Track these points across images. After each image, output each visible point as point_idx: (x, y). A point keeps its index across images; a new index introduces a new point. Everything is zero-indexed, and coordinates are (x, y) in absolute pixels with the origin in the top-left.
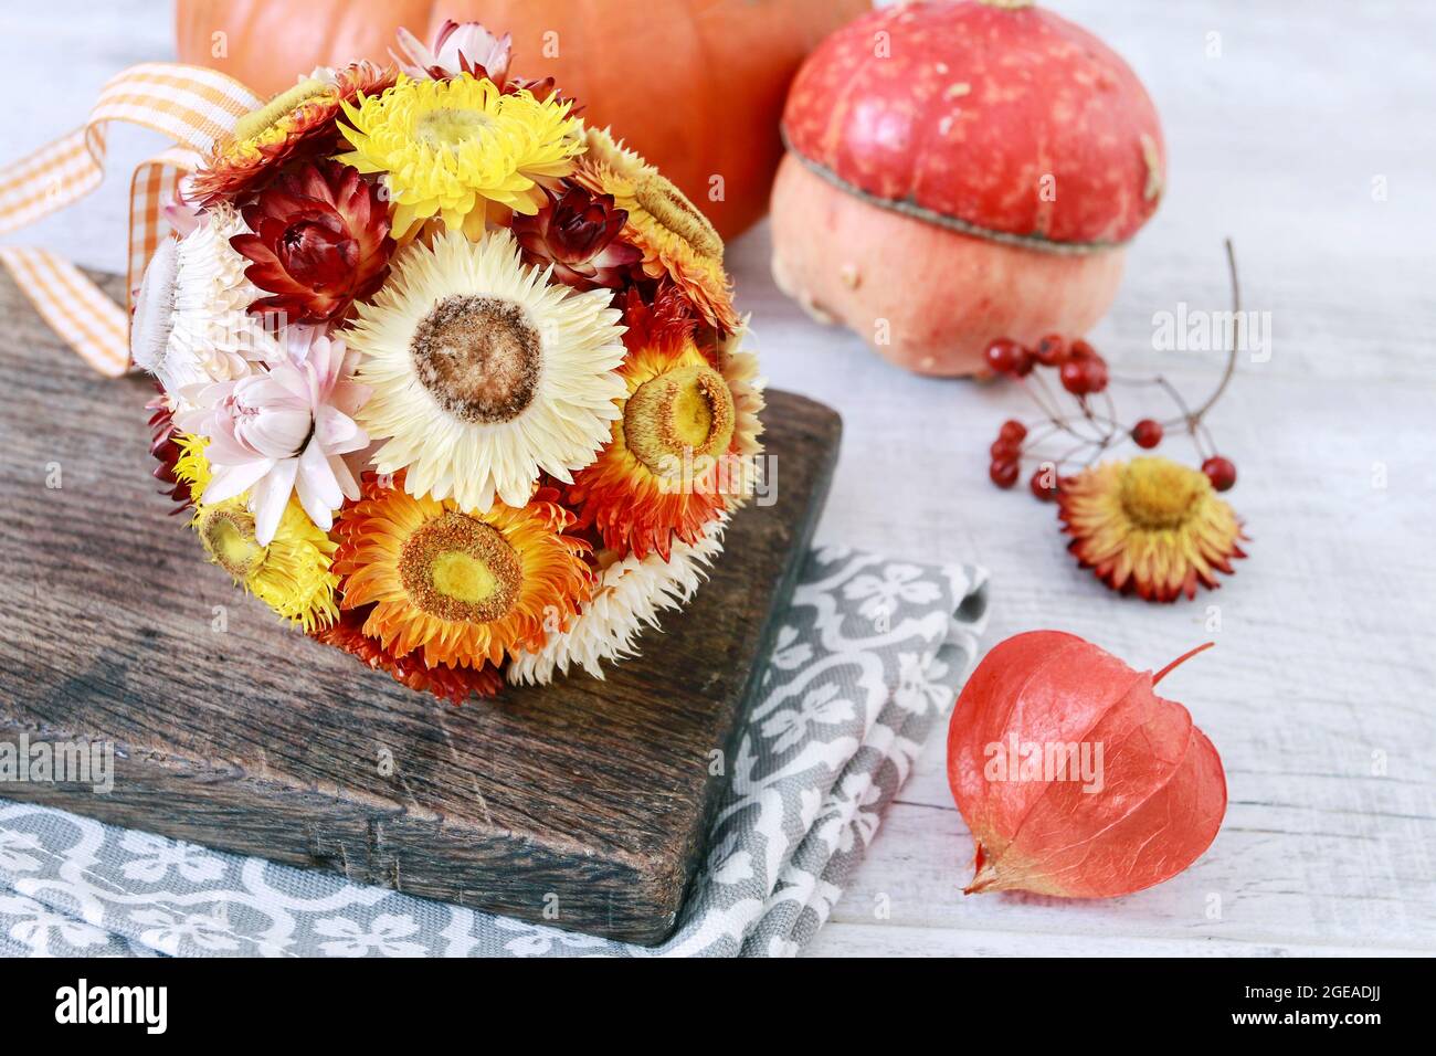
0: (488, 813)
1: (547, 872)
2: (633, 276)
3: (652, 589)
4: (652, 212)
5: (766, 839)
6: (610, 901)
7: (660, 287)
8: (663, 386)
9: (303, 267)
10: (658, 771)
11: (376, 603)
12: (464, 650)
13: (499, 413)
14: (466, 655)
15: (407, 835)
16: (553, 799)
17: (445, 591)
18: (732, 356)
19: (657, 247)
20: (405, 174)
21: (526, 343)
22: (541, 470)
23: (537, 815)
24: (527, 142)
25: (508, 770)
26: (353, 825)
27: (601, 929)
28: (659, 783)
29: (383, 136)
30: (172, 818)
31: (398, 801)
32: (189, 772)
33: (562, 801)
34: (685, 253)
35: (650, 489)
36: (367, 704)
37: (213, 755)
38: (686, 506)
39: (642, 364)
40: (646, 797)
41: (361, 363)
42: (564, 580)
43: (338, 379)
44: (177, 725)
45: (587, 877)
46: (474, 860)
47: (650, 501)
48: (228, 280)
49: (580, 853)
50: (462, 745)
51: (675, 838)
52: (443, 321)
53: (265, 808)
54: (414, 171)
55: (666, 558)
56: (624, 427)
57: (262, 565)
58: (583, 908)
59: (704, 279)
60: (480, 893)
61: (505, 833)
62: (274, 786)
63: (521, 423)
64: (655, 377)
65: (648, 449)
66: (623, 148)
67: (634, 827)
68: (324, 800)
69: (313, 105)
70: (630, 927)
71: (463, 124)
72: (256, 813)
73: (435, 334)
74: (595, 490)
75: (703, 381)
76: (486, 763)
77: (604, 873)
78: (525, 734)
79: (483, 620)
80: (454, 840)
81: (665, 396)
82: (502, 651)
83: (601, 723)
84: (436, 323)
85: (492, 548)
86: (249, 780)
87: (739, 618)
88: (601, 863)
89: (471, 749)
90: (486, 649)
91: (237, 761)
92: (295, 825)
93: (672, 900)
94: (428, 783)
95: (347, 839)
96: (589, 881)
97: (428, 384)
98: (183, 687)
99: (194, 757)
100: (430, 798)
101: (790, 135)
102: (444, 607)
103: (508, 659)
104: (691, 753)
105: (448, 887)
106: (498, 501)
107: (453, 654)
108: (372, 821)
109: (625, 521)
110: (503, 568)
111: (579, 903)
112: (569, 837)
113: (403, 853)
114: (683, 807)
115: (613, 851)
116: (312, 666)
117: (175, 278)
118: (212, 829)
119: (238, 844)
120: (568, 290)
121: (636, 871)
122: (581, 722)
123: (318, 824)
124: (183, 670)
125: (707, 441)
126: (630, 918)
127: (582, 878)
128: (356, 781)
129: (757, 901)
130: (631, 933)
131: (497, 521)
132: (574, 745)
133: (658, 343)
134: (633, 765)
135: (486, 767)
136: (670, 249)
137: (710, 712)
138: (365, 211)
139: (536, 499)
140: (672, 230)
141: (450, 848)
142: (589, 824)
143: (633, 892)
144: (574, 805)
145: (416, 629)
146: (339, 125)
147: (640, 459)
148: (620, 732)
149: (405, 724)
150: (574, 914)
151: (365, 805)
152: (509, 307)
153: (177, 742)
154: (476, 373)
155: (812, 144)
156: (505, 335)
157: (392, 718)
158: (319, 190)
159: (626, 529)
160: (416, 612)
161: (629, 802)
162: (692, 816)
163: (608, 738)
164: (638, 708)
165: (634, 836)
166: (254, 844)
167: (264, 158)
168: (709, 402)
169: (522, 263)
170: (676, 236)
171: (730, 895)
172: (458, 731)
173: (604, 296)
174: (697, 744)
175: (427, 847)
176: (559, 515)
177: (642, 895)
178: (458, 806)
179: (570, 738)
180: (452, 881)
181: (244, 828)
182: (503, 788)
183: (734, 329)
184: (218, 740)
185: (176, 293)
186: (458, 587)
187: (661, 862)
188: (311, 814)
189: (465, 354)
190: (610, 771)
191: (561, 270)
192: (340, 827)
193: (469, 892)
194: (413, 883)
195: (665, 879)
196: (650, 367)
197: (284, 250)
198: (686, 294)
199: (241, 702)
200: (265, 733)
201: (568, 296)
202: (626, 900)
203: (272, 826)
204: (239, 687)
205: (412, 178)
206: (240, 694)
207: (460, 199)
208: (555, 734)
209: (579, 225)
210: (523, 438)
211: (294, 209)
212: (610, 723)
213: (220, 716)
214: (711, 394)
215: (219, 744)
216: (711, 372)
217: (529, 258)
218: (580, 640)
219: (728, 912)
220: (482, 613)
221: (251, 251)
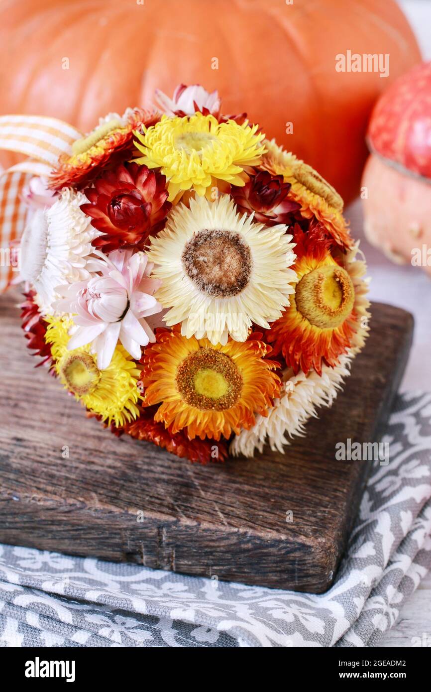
0: (225, 521)
1: (260, 551)
2: (296, 218)
3: (313, 392)
4: (304, 184)
5: (382, 536)
6: (296, 566)
7: (311, 223)
8: (316, 276)
9: (122, 218)
10: (319, 499)
11: (161, 403)
12: (209, 429)
13: (231, 291)
14: (211, 432)
15: (180, 535)
16: (261, 513)
17: (201, 392)
18: (350, 264)
19: (308, 202)
20: (174, 167)
21: (243, 253)
22: (252, 322)
23: (252, 520)
24: (237, 147)
25: (234, 500)
26: (149, 531)
27: (291, 584)
28: (319, 504)
29: (160, 148)
30: (43, 536)
31: (174, 516)
32: (54, 506)
33: (265, 514)
34: (323, 206)
35: (310, 333)
36: (149, 471)
37: (67, 497)
38: (330, 344)
39: (304, 265)
40: (312, 511)
41: (153, 269)
42: (264, 385)
43: (143, 278)
44: (44, 483)
45: (283, 552)
46: (219, 547)
47: (310, 340)
48: (78, 229)
49: (278, 538)
50: (206, 489)
51: (331, 530)
52: (199, 243)
53: (99, 524)
54: (178, 166)
55: (320, 374)
56: (295, 299)
57: (96, 385)
58: (281, 572)
59: (334, 219)
60: (221, 567)
61: (236, 530)
62: (103, 511)
63: (241, 297)
64: (311, 272)
65: (309, 310)
66: (283, 150)
67: (307, 525)
68: (132, 518)
69: (118, 134)
70: (308, 582)
71: (200, 140)
72: (93, 528)
73: (195, 250)
74: (281, 334)
75: (337, 274)
76: (221, 497)
77: (292, 549)
78: (240, 483)
79: (222, 409)
80: (207, 536)
81: (317, 281)
82: (230, 429)
83: (283, 477)
84: (195, 244)
85: (227, 366)
86: (89, 509)
87: (359, 423)
88: (291, 543)
89: (211, 490)
90: (221, 428)
91: (81, 499)
92: (116, 534)
93: (330, 563)
94: (189, 507)
95: (145, 540)
96: (284, 554)
97: (192, 277)
98: (43, 465)
99: (57, 498)
100: (191, 514)
101: (373, 144)
102: (200, 402)
103: (233, 435)
104: (336, 490)
105: (203, 565)
106: (230, 339)
107: (203, 431)
108: (160, 528)
109: (298, 351)
110: (233, 378)
111: (278, 569)
112: (272, 530)
113: (177, 546)
114: (334, 515)
115: (297, 536)
116: (115, 453)
117: (47, 230)
118: (66, 541)
119: (82, 549)
120: (262, 226)
121: (310, 547)
122: (272, 476)
123: (128, 532)
124: (41, 457)
125: (340, 306)
126: (307, 576)
127: (279, 553)
128: (149, 507)
129: (378, 567)
130: (308, 585)
131: (229, 352)
132: (269, 487)
133: (312, 253)
134: (304, 496)
135: (221, 499)
136: (315, 203)
137: (345, 470)
138: (152, 188)
139: (250, 339)
140: (316, 193)
141: (205, 541)
142: (282, 524)
143: (309, 559)
144: (273, 515)
145: (184, 416)
146: (135, 143)
147: (305, 316)
148: (294, 480)
149: (172, 480)
150: (276, 576)
151: (156, 519)
152: (234, 235)
153: (46, 491)
154: (218, 270)
155: (387, 148)
156: (232, 249)
157: (164, 477)
158: (126, 178)
159: (297, 357)
160: (185, 406)
161: (304, 513)
162: (340, 519)
163: (288, 484)
164: (304, 469)
165: (308, 529)
166: (91, 548)
167: (92, 163)
168: (340, 285)
169: (237, 213)
170: (317, 196)
171: (363, 563)
172: (202, 482)
173: (282, 228)
174: (338, 485)
175: (191, 541)
176: (263, 347)
177: (314, 560)
178: (208, 518)
179: (266, 484)
180: (206, 561)
181: (85, 539)
182: (232, 509)
183: (351, 248)
184: (69, 490)
185: (48, 237)
186: (208, 390)
187: (324, 541)
188: (125, 526)
189: (211, 260)
190: (291, 499)
191: (258, 216)
192: (142, 532)
193: (215, 568)
194: (183, 565)
195: (326, 550)
196: (309, 265)
197: (112, 210)
198: (325, 227)
199: (78, 471)
200: (94, 485)
201: (263, 229)
202: (305, 564)
203: (102, 536)
204: (75, 464)
205: (178, 169)
206: (76, 468)
207: (204, 179)
208: (258, 482)
209: (266, 191)
210: (242, 305)
211: (112, 189)
212: (288, 476)
213: (67, 478)
214: (341, 281)
215: (70, 492)
216: (340, 268)
217: (240, 210)
218: (273, 422)
219: (362, 571)
220: (221, 405)
221: (90, 212)
